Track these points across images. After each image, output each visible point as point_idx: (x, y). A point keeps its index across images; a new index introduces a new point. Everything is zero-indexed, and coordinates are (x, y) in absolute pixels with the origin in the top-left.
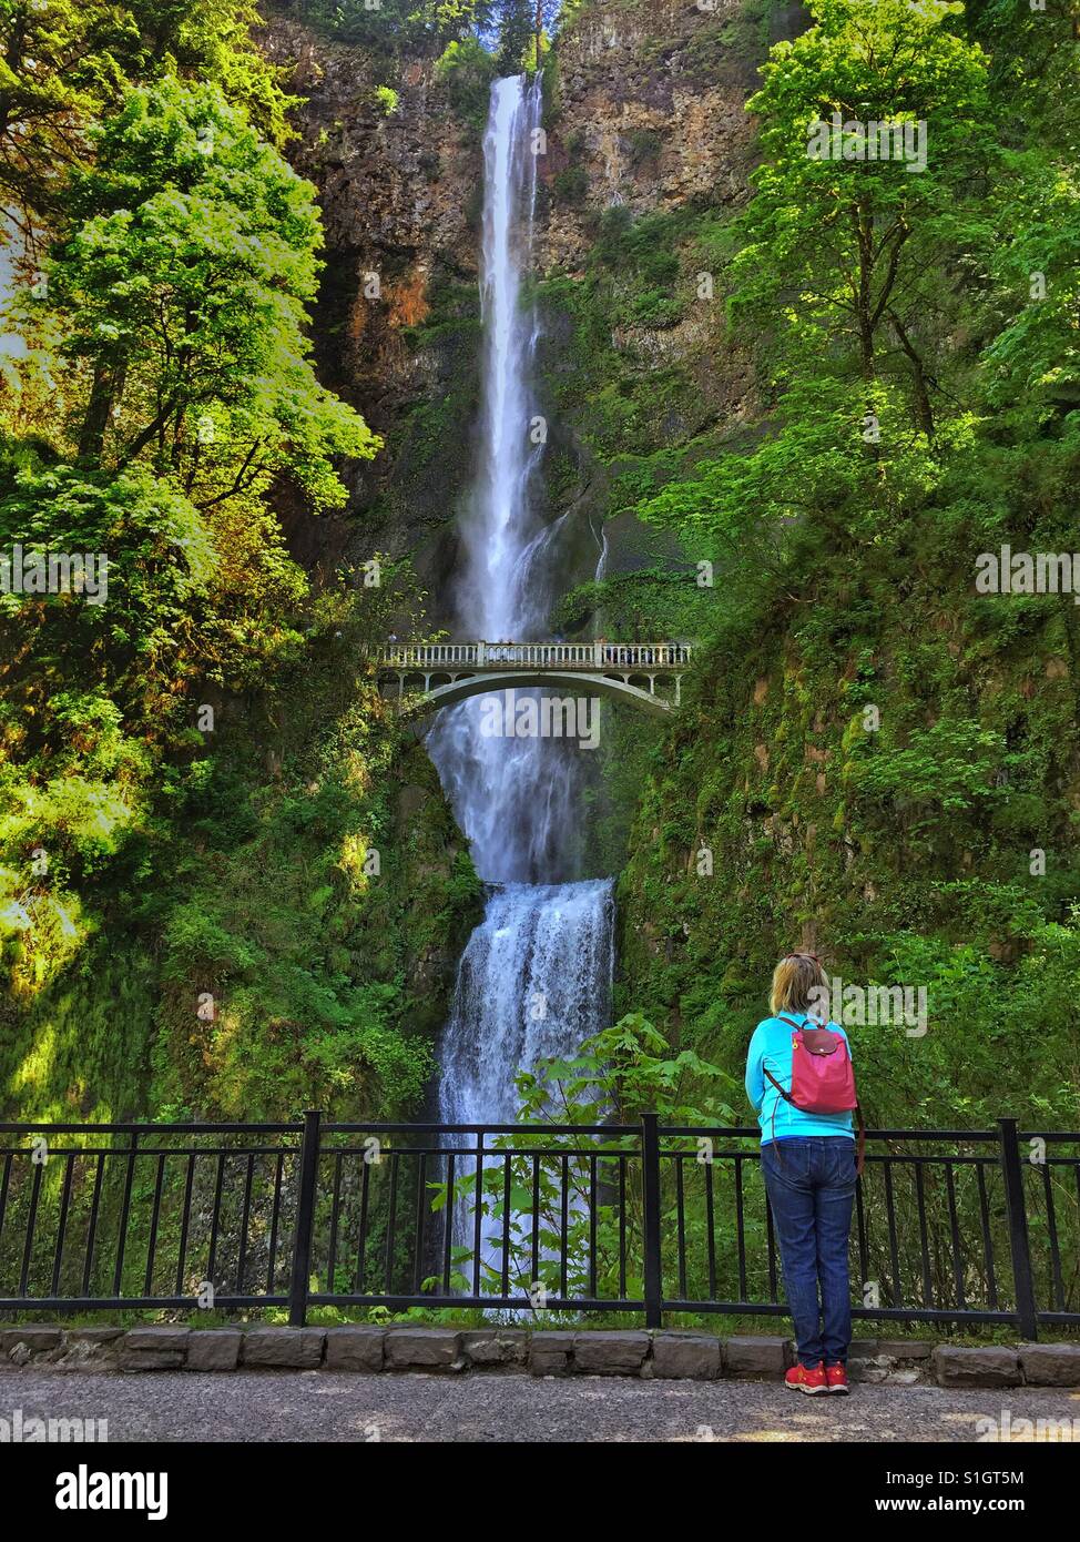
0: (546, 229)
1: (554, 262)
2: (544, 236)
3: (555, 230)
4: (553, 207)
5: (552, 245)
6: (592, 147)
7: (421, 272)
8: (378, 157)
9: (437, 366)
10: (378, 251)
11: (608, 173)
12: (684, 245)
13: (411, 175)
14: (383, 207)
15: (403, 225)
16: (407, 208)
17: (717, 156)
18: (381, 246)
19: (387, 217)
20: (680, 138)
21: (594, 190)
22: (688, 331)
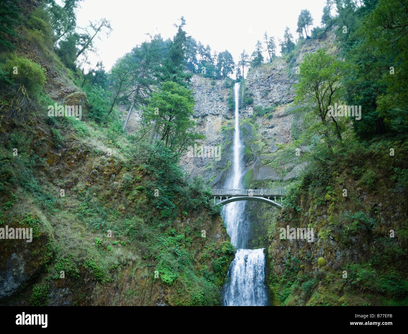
6: (254, 94)
7: (220, 119)
8: (212, 97)
9: (223, 136)
10: (211, 115)
11: (258, 99)
12: (274, 112)
13: (218, 101)
14: (212, 107)
15: (216, 110)
16: (217, 107)
17: (280, 95)
18: (212, 114)
19: (213, 109)
20: (272, 91)
21: (255, 102)
22: (276, 128)
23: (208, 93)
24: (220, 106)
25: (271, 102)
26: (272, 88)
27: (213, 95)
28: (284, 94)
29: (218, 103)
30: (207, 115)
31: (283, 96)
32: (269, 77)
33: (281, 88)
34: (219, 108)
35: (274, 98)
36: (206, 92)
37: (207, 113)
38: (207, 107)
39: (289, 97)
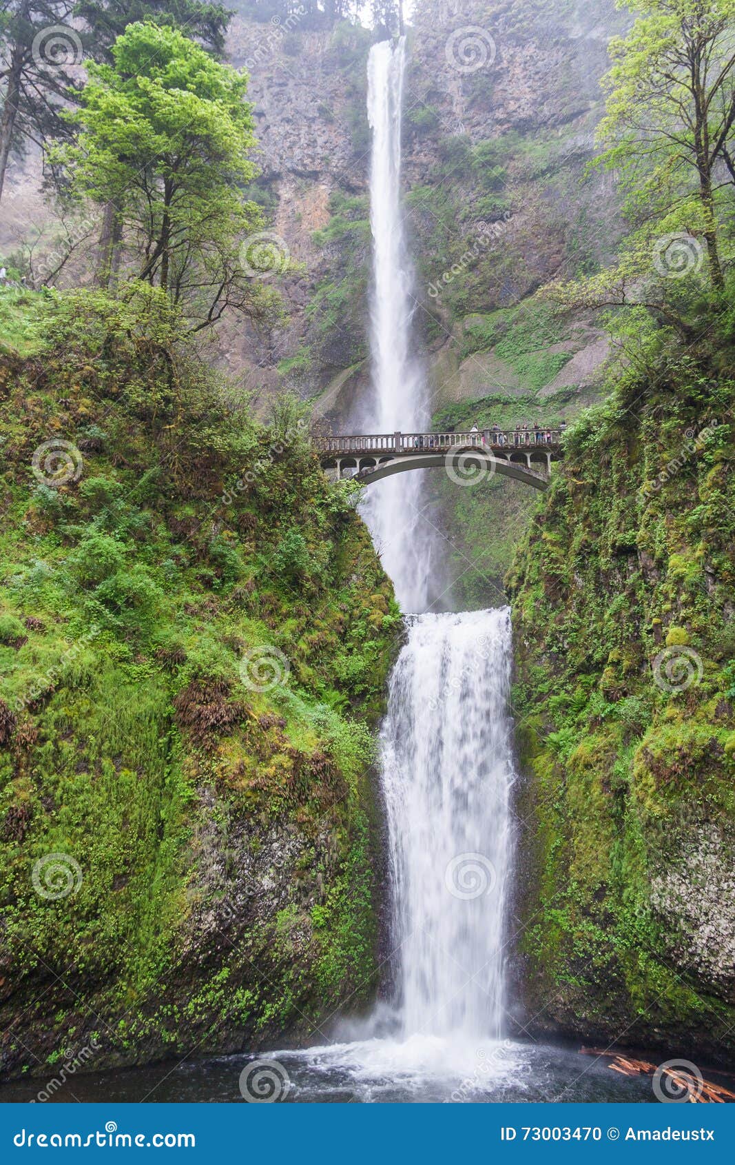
0: (411, 153)
1: (418, 177)
2: (410, 159)
3: (418, 153)
4: (416, 137)
5: (415, 165)
6: (443, 90)
7: (324, 189)
8: (289, 106)
9: (336, 257)
10: (292, 176)
11: (454, 109)
12: (512, 159)
13: (313, 120)
14: (294, 143)
15: (309, 156)
16: (312, 143)
17: (534, 91)
18: (294, 171)
19: (297, 151)
20: (506, 79)
21: (445, 122)
22: (518, 220)
23: (276, 89)
24: (320, 141)
25: (499, 122)
26: (505, 64)
27: (293, 96)
28: (549, 86)
29: (314, 127)
30: (276, 177)
31: (545, 97)
32: (495, 17)
33: (540, 63)
34: (319, 150)
35: (512, 106)
36: (265, 84)
37: (276, 168)
38: (275, 144)
39: (566, 99)
